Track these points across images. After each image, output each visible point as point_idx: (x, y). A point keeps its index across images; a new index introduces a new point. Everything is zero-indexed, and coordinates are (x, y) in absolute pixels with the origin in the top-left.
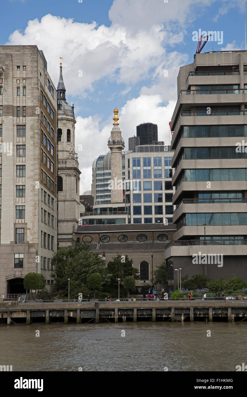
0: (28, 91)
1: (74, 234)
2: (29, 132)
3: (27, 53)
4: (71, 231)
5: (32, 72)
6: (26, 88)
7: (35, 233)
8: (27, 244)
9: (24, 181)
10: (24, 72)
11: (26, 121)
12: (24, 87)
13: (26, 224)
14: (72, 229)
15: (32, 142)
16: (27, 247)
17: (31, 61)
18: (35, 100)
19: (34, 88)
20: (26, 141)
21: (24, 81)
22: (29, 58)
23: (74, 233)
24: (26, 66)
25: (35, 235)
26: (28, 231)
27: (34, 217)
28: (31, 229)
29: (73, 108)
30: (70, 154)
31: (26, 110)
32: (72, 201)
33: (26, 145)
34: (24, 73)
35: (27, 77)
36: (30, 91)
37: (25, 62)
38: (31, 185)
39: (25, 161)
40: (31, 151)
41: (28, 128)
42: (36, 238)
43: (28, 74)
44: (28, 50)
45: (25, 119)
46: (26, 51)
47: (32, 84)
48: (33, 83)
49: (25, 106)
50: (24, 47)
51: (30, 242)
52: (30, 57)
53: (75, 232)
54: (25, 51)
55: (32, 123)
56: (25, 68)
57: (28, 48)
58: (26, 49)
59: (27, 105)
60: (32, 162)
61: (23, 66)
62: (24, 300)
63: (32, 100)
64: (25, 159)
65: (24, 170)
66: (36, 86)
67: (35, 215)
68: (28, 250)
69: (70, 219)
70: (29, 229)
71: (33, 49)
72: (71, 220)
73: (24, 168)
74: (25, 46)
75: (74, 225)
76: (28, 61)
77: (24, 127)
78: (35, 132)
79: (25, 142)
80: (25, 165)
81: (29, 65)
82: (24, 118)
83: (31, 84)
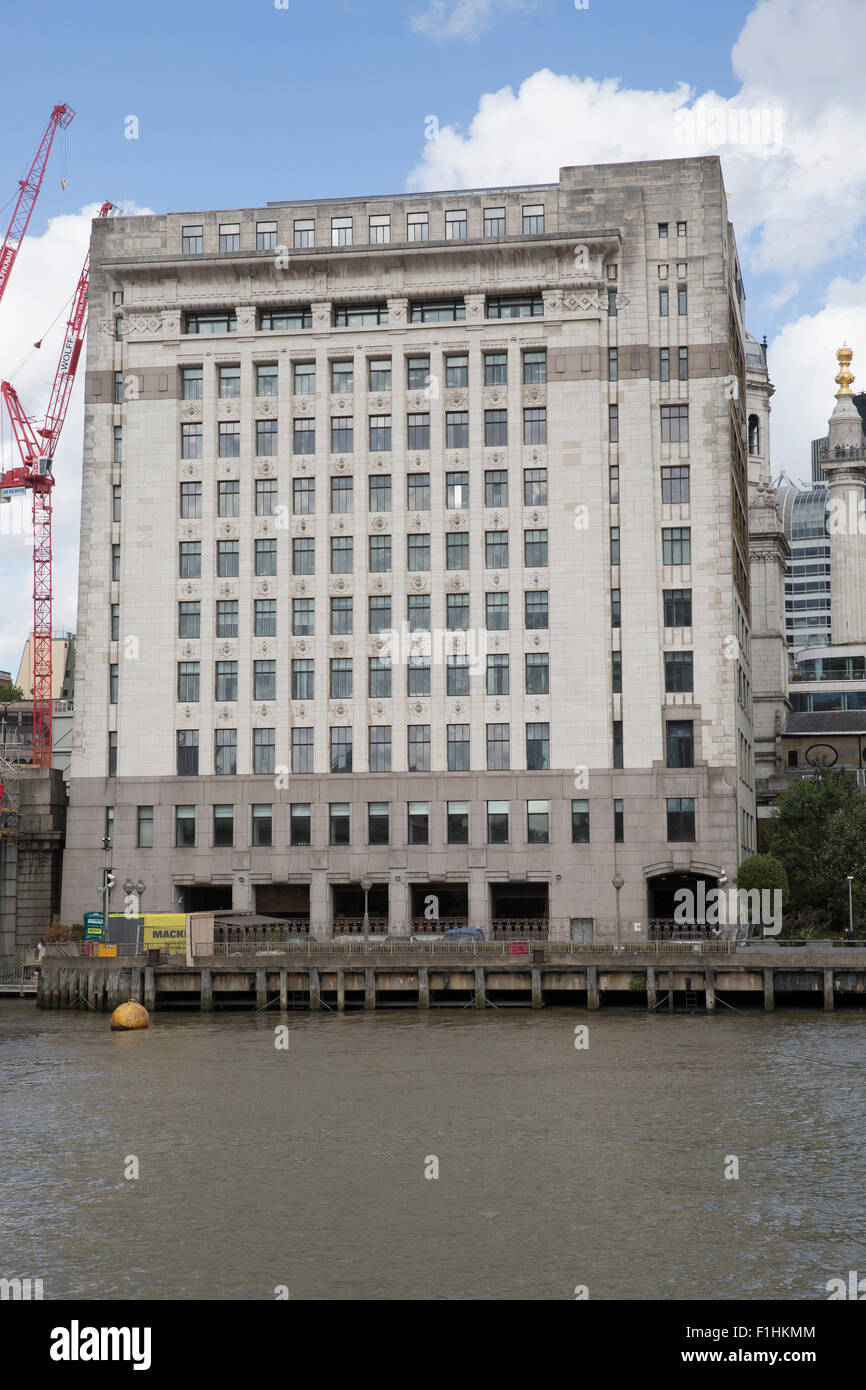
0: (694, 300)
1: (778, 739)
2: (698, 426)
3: (691, 181)
4: (769, 732)
5: (704, 241)
6: (686, 291)
7: (725, 735)
8: (705, 770)
9: (686, 577)
10: (682, 241)
11: (688, 391)
12: (683, 288)
13: (698, 707)
14: (773, 724)
15: (709, 457)
16: (706, 777)
17: (703, 206)
18: (718, 326)
19: (712, 288)
20: (691, 456)
21: (682, 268)
22: (697, 195)
23: (778, 735)
24: (685, 223)
25: (728, 741)
26: (705, 729)
27: (724, 687)
28: (713, 723)
29: (764, 346)
30: (761, 491)
31: (686, 359)
32: (771, 637)
33: (691, 467)
34: (680, 245)
35: (689, 255)
36: (701, 300)
37: (684, 212)
38: (711, 588)
39: (689, 515)
40: (707, 485)
41: (696, 411)
42: (729, 752)
43: (694, 246)
44: (692, 172)
45: (688, 386)
46: (687, 174)
47: (707, 277)
48: (710, 274)
49: (684, 345)
50: (680, 163)
51: (713, 764)
52: (699, 193)
53: (784, 732)
54: (684, 176)
55: (708, 396)
56: (682, 227)
57: (692, 165)
58: (687, 168)
59: (691, 342)
60: (710, 519)
61: (678, 223)
62: (745, 939)
63: (707, 325)
64: (689, 509)
65: (685, 544)
66: (719, 283)
67: (724, 681)
68: (709, 787)
69: (763, 695)
70: (709, 723)
71: (708, 169)
72: (768, 695)
73: (685, 537)
74: (684, 160)
75: (777, 712)
76: (691, 204)
77: (683, 410)
78: (719, 425)
79: (689, 457)
80: (689, 528)
81: (694, 218)
82: (683, 383)
83: (701, 276)
